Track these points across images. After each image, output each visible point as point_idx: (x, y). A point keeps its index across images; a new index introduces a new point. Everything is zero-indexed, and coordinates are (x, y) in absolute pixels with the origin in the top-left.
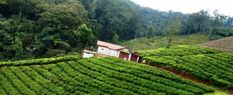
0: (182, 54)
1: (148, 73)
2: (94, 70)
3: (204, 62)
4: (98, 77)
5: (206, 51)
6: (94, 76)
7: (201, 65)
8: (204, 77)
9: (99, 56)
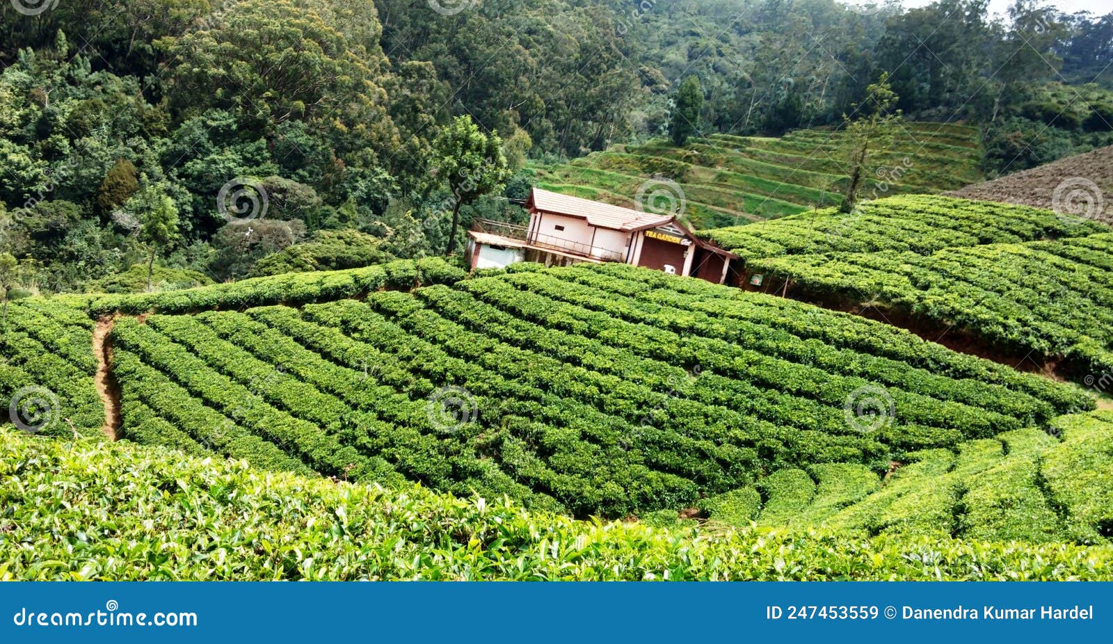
0: (926, 241)
1: (804, 336)
2: (559, 326)
3: (1035, 276)
4: (588, 358)
5: (1032, 226)
6: (567, 354)
7: (1021, 294)
8: (1044, 344)
9: (549, 259)
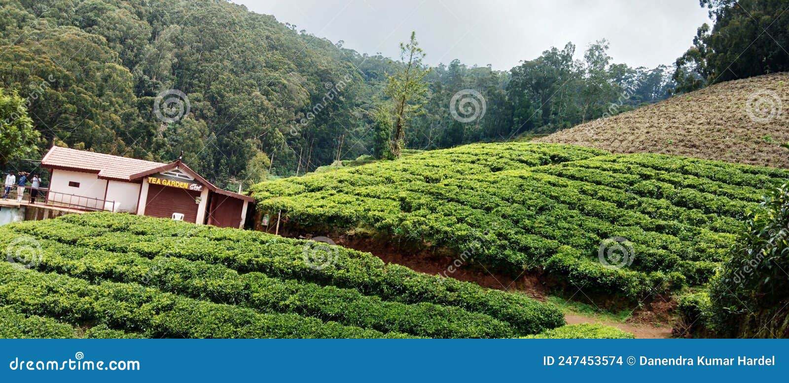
0: (442, 173)
3: (527, 193)
5: (541, 156)
8: (520, 256)
9: (46, 214)
